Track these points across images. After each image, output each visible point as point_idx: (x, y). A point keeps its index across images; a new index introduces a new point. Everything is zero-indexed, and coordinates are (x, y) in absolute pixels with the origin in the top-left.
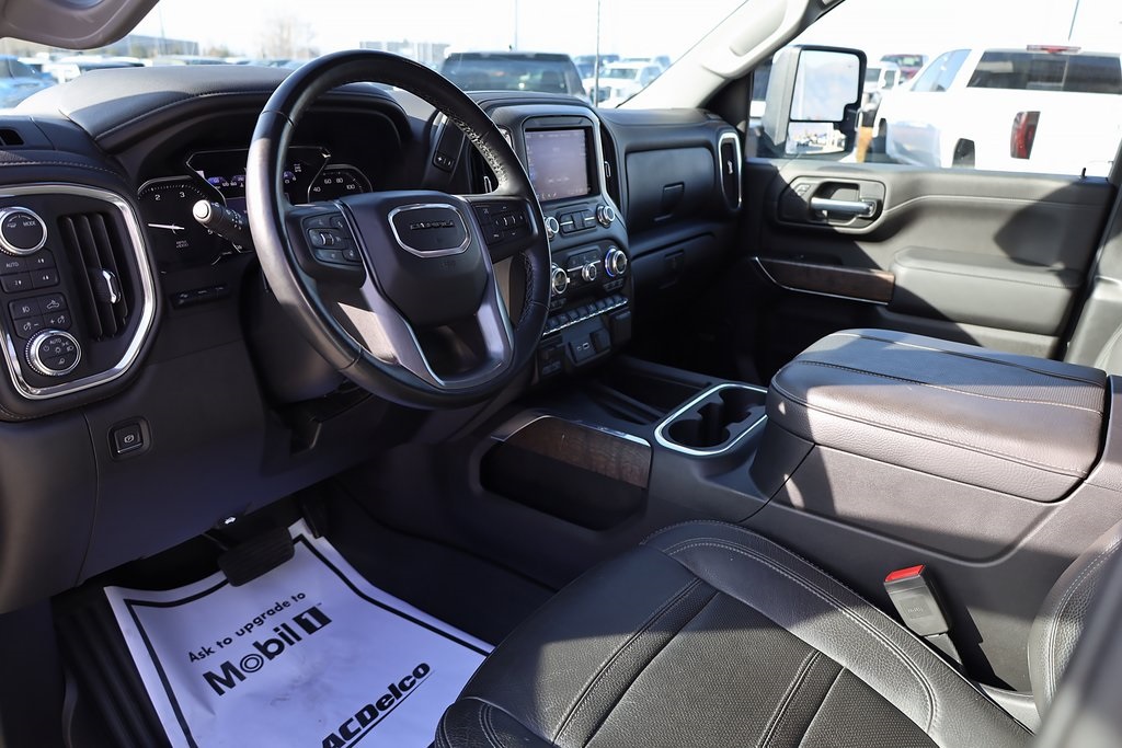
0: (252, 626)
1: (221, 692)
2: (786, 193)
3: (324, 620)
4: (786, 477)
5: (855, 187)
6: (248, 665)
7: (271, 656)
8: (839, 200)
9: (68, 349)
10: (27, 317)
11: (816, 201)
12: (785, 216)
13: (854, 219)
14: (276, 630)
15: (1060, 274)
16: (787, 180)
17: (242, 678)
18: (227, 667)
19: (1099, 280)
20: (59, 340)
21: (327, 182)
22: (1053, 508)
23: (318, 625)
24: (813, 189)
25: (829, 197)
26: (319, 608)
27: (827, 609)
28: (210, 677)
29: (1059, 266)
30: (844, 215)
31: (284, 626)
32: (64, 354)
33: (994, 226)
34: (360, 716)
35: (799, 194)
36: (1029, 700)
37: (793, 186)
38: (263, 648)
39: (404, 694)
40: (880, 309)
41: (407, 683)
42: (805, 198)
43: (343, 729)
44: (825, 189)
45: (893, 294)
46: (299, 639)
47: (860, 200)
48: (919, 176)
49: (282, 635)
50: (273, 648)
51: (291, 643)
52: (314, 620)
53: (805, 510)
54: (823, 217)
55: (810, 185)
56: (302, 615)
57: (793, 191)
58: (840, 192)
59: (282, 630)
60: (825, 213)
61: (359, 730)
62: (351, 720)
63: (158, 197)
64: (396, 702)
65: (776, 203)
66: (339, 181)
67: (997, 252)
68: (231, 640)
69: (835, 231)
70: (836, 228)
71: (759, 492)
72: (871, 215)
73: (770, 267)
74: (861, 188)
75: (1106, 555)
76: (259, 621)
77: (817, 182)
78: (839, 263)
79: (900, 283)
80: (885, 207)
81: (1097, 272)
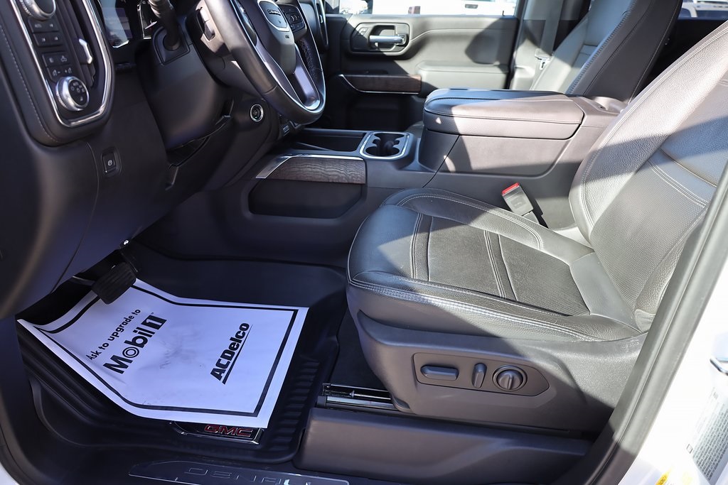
0: (117, 334)
1: (122, 372)
2: (355, 33)
3: (163, 321)
4: (445, 157)
5: (392, 28)
6: (128, 353)
7: (142, 345)
8: (384, 36)
9: (83, 90)
10: (53, 66)
11: (372, 37)
12: (355, 48)
13: (394, 47)
14: (135, 331)
15: (500, 66)
16: (354, 26)
17: (131, 362)
18: (115, 358)
19: (516, 68)
20: (77, 84)
22: (568, 141)
23: (160, 324)
24: (369, 30)
25: (378, 35)
26: (153, 315)
27: (483, 212)
28: (108, 366)
29: (497, 63)
30: (388, 45)
31: (138, 328)
32: (81, 94)
33: (464, 45)
34: (223, 356)
35: (362, 34)
36: (575, 226)
37: (357, 29)
38: (133, 342)
39: (243, 340)
40: (413, 97)
41: (241, 334)
42: (366, 36)
43: (218, 364)
44: (376, 30)
45: (421, 88)
46: (153, 333)
47: (397, 35)
48: (426, 19)
49: (140, 333)
50: (139, 341)
51: (150, 336)
52: (155, 322)
53: (456, 172)
54: (376, 48)
55: (368, 28)
56: (145, 320)
57: (358, 32)
58: (384, 32)
59: (139, 331)
60: (376, 44)
61: (228, 363)
62: (220, 360)
64: (241, 345)
65: (349, 41)
67: (467, 59)
68: (108, 345)
69: (385, 55)
70: (385, 53)
71: (430, 169)
72: (404, 43)
73: (351, 80)
74: (396, 28)
75: (599, 150)
76: (121, 329)
77: (372, 26)
78: (386, 73)
79: (424, 80)
80: (410, 38)
81: (514, 64)
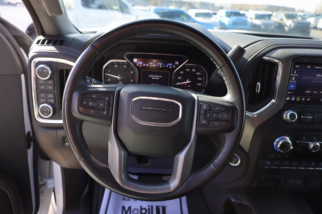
9: (49, 111)
10: (42, 98)
18: (130, 208)
20: (46, 107)
21: (187, 70)
28: (124, 208)
31: (152, 207)
32: (47, 112)
49: (149, 209)
59: (150, 208)
63: (116, 66)
66: (193, 70)
